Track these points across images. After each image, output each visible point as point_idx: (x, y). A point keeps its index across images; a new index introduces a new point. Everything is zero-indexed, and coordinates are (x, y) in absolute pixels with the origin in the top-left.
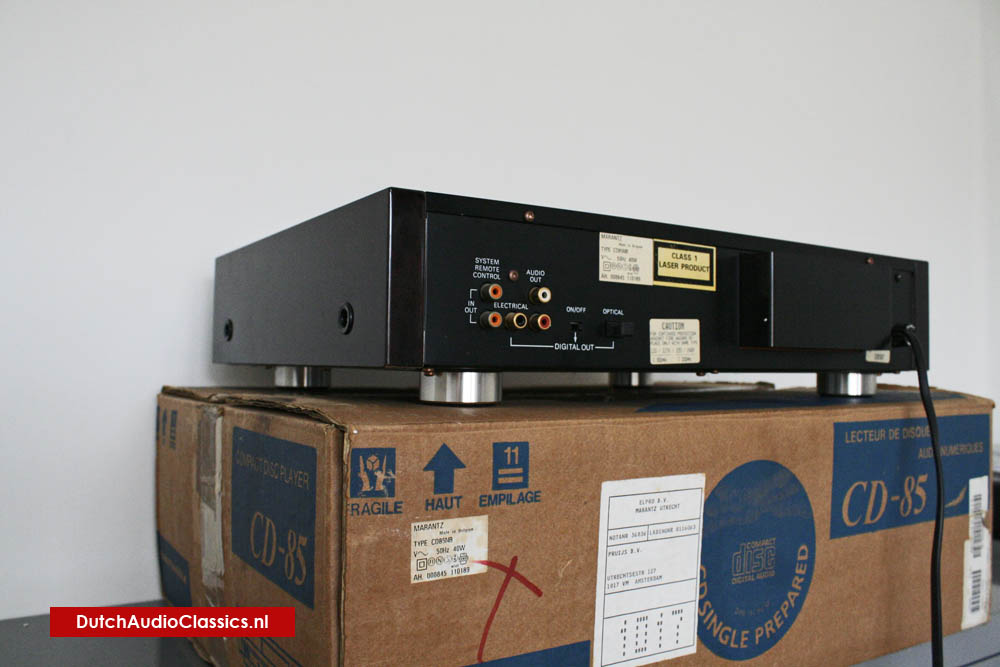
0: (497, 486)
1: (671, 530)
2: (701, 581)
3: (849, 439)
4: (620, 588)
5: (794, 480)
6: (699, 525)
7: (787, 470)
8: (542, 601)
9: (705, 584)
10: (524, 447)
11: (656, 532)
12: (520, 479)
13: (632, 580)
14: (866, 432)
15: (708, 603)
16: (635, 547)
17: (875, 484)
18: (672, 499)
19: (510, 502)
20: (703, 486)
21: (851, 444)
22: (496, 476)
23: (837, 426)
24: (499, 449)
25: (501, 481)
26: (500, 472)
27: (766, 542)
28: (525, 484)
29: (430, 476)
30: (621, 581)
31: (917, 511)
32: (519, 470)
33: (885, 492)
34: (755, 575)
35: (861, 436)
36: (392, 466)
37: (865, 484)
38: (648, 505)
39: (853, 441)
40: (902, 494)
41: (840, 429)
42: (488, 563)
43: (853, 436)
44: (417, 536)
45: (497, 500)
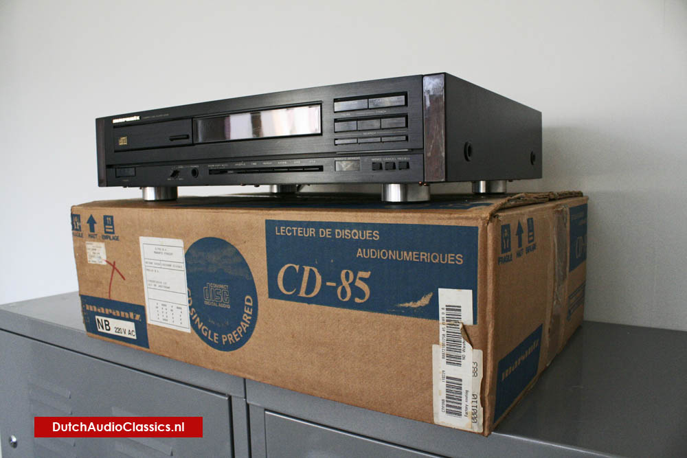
0: (106, 232)
1: (170, 265)
2: (189, 297)
3: (279, 231)
4: (153, 287)
5: (238, 253)
6: (184, 266)
7: (233, 246)
8: (125, 282)
9: (190, 298)
10: (112, 217)
11: (164, 265)
12: (112, 231)
13: (158, 285)
14: (295, 228)
15: (193, 309)
16: (157, 269)
17: (307, 269)
18: (170, 250)
19: (110, 239)
20: (183, 246)
21: (280, 235)
22: (105, 228)
23: (267, 221)
24: (105, 217)
25: (107, 230)
26: (107, 227)
27: (222, 286)
28: (113, 233)
29: (88, 225)
30: (153, 284)
31: (357, 300)
32: (111, 227)
33: (319, 278)
34: (218, 303)
35: (289, 231)
36: (79, 221)
37: (297, 267)
38: (158, 251)
39: (282, 234)
40: (339, 282)
41: (270, 225)
42: (107, 261)
43: (282, 230)
44: (88, 246)
45: (106, 237)
